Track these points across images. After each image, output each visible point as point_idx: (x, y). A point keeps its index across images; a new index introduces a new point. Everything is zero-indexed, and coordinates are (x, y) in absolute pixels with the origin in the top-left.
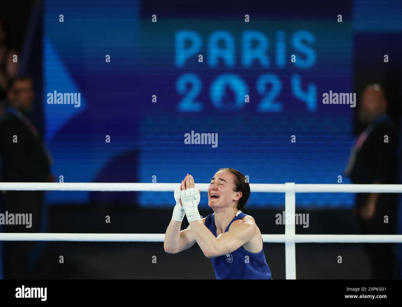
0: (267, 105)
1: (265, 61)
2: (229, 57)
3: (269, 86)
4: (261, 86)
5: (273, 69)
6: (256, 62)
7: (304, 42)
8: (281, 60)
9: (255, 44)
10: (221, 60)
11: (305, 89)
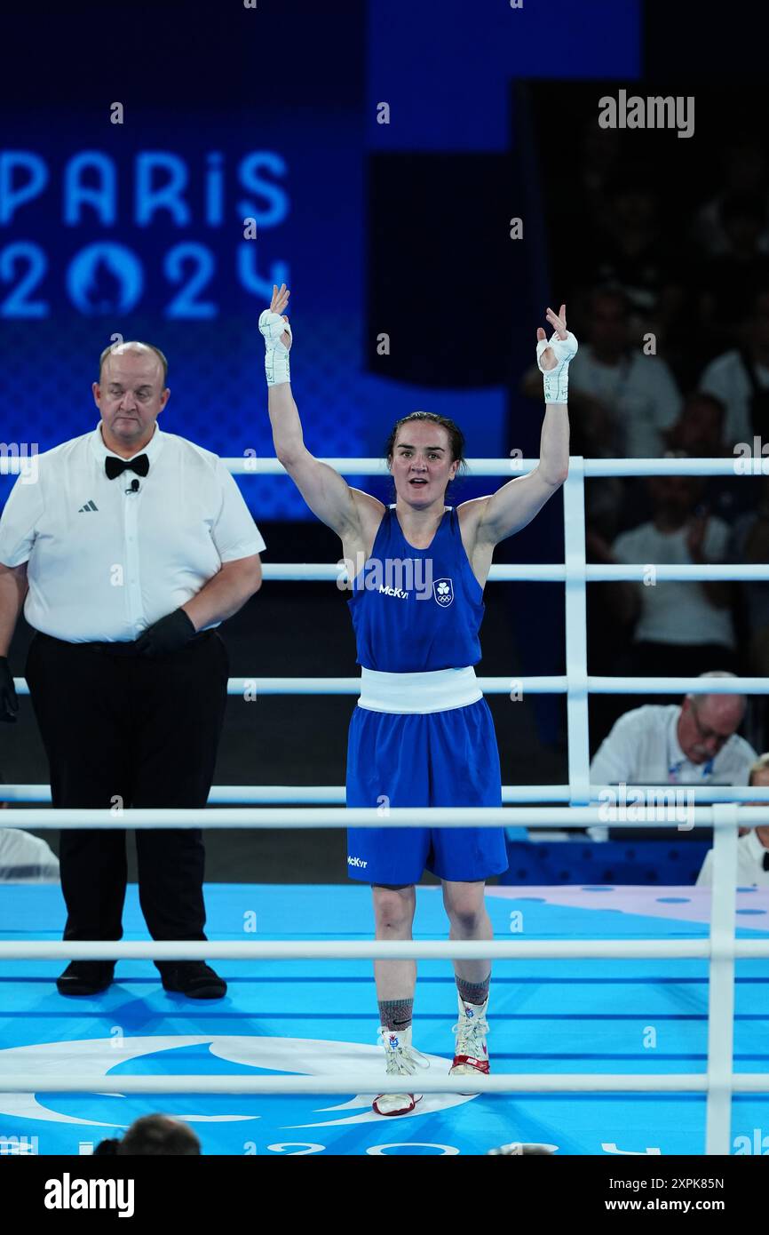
0: (183, 307)
1: (181, 214)
2: (106, 204)
3: (189, 266)
4: (173, 268)
5: (197, 230)
6: (162, 214)
7: (263, 173)
8: (214, 213)
9: (161, 178)
10: (88, 210)
11: (264, 273)
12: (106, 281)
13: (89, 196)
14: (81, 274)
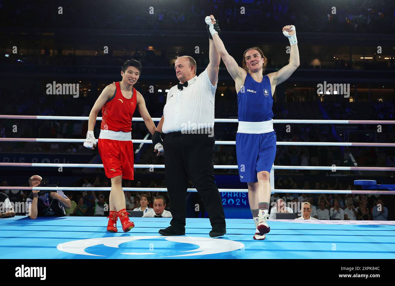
0: (237, 204)
3: (238, 201)
4: (237, 201)
5: (239, 198)
6: (236, 196)
8: (240, 196)
10: (229, 196)
11: (244, 201)
12: (231, 202)
13: (230, 195)
14: (229, 201)
